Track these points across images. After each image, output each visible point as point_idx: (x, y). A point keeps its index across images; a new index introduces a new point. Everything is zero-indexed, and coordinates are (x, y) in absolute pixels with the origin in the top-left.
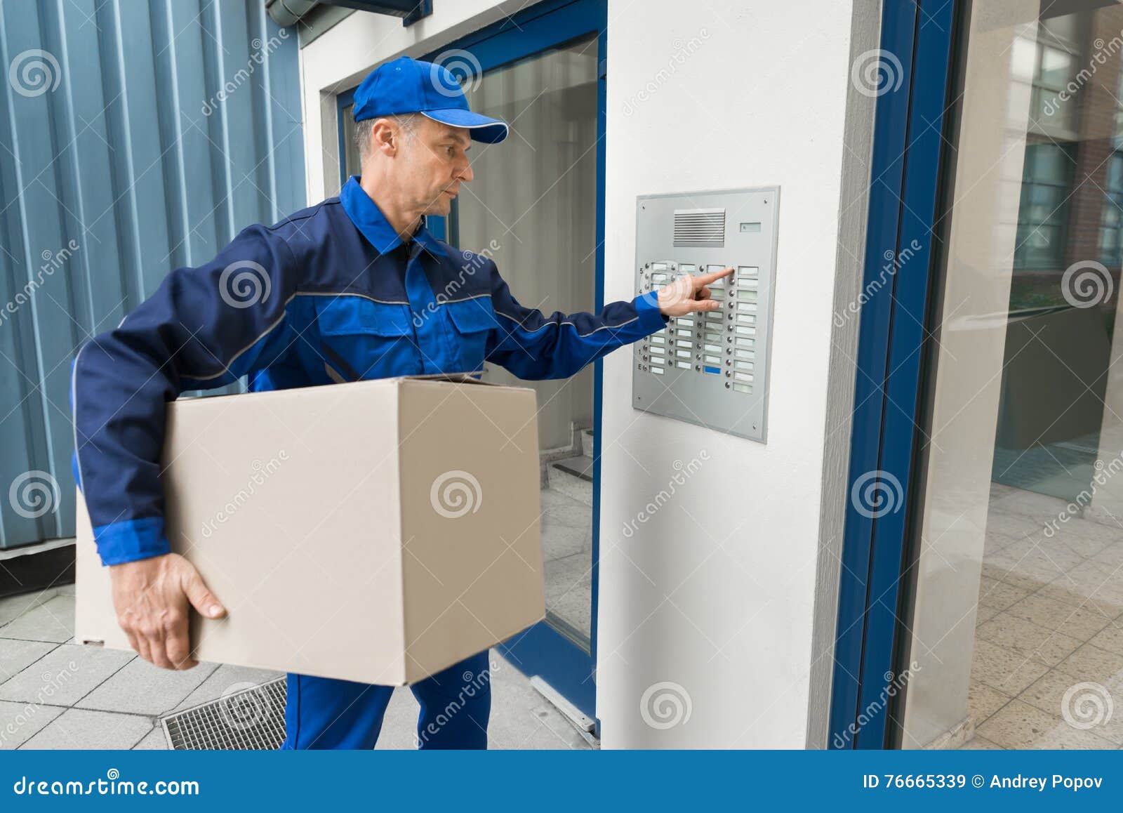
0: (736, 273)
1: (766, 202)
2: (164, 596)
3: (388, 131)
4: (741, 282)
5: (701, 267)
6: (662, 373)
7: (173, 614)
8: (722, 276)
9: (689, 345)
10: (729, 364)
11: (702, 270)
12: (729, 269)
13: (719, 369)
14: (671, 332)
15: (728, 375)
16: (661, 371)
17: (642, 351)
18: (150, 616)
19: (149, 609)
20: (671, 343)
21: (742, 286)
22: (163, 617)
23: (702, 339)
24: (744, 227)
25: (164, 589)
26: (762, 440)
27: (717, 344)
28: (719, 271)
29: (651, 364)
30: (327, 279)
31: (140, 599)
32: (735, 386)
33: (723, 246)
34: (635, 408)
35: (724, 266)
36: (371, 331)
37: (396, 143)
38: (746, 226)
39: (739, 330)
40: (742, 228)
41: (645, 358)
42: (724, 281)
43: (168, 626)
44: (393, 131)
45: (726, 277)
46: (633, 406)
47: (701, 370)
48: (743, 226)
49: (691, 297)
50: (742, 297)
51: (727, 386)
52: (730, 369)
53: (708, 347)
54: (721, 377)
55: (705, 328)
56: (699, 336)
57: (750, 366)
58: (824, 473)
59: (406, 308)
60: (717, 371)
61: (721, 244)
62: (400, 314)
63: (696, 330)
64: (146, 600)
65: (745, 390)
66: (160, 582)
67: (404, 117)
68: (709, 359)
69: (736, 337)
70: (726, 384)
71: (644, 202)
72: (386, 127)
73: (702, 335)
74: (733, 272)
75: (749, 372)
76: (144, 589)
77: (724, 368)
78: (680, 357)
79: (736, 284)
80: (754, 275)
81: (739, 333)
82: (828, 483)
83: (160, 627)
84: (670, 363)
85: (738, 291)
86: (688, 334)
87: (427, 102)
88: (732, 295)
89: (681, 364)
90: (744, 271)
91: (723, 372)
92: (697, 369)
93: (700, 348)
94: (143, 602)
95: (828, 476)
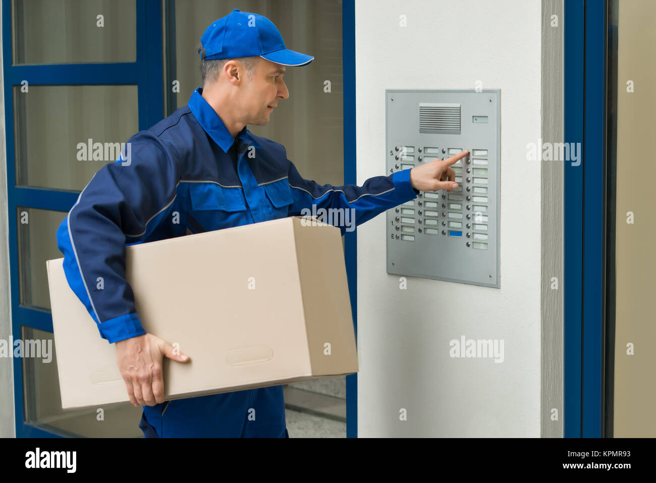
0: (471, 154)
1: (491, 101)
2: (151, 355)
3: (235, 68)
4: (475, 162)
5: (443, 150)
6: (413, 240)
7: (157, 366)
8: (461, 158)
9: (436, 214)
10: (468, 227)
11: (444, 152)
12: (466, 151)
13: (461, 232)
14: (420, 204)
15: (468, 236)
16: (412, 239)
17: (395, 223)
18: (144, 367)
19: (143, 364)
20: (420, 213)
21: (477, 165)
22: (152, 367)
23: (446, 207)
24: (476, 119)
25: (150, 351)
26: (497, 286)
27: (460, 212)
28: (458, 153)
29: (403, 233)
30: (197, 171)
31: (138, 358)
32: (474, 244)
33: (460, 134)
34: (389, 274)
35: (462, 149)
36: (223, 208)
37: (241, 77)
38: (476, 118)
39: (475, 199)
40: (474, 120)
41: (397, 228)
42: (461, 161)
43: (155, 373)
44: (238, 69)
45: (464, 159)
46: (387, 272)
47: (447, 234)
48: (474, 118)
49: (436, 177)
50: (477, 173)
51: (468, 245)
52: (470, 231)
53: (451, 215)
54: (463, 239)
55: (448, 199)
56: (443, 206)
57: (485, 228)
58: (542, 304)
59: (240, 190)
60: (459, 233)
61: (458, 131)
62: (238, 195)
63: (441, 201)
64: (141, 358)
65: (482, 247)
66: (147, 348)
67: (247, 59)
68: (452, 224)
69: (473, 205)
70: (467, 243)
71: (392, 95)
72: (234, 66)
73: (446, 205)
74: (469, 154)
75: (484, 233)
76: (139, 353)
77: (465, 231)
78: (428, 225)
79: (472, 163)
80: (484, 156)
81: (475, 202)
82: (546, 312)
83: (150, 373)
84: (420, 231)
85: (473, 168)
86: (435, 205)
87: (264, 48)
88: (469, 172)
89: (429, 231)
90: (477, 153)
91: (464, 234)
92: (443, 233)
93: (445, 216)
94: (139, 360)
95: (545, 307)
